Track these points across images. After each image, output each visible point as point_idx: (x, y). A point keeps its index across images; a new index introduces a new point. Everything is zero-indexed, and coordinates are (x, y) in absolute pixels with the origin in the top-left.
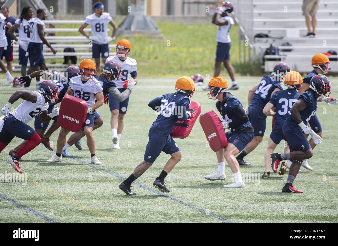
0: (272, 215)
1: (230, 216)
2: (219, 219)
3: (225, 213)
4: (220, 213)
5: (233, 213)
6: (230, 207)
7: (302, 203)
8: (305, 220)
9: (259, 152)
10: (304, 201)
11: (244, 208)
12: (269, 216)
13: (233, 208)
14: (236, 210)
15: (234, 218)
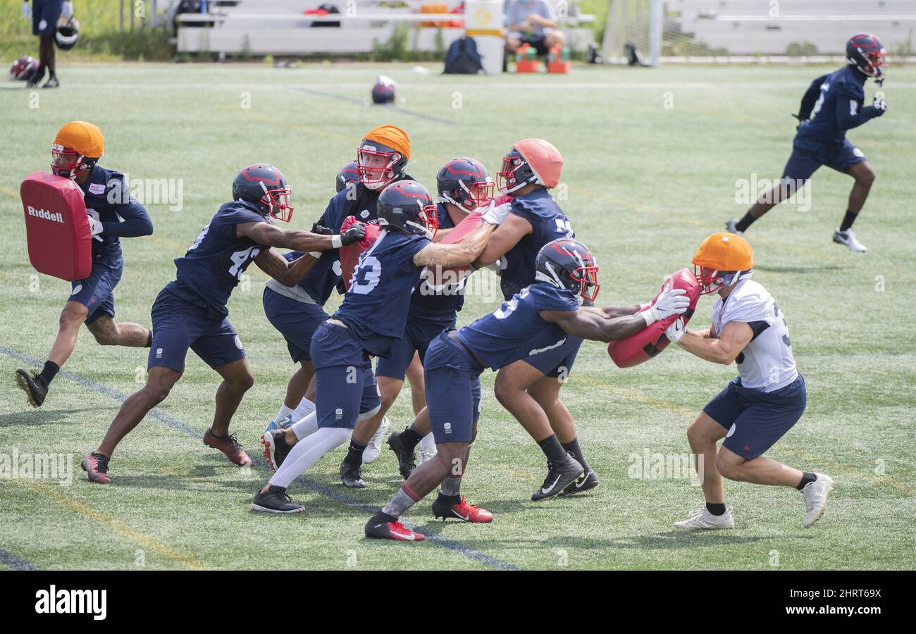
0: (197, 374)
1: (103, 375)
2: (79, 382)
3: (91, 369)
4: (80, 369)
5: (110, 369)
6: (102, 356)
7: (264, 346)
8: (271, 385)
9: (168, 232)
10: (270, 342)
11: (134, 357)
12: (192, 376)
13: (109, 358)
14: (116, 362)
15: (113, 380)
